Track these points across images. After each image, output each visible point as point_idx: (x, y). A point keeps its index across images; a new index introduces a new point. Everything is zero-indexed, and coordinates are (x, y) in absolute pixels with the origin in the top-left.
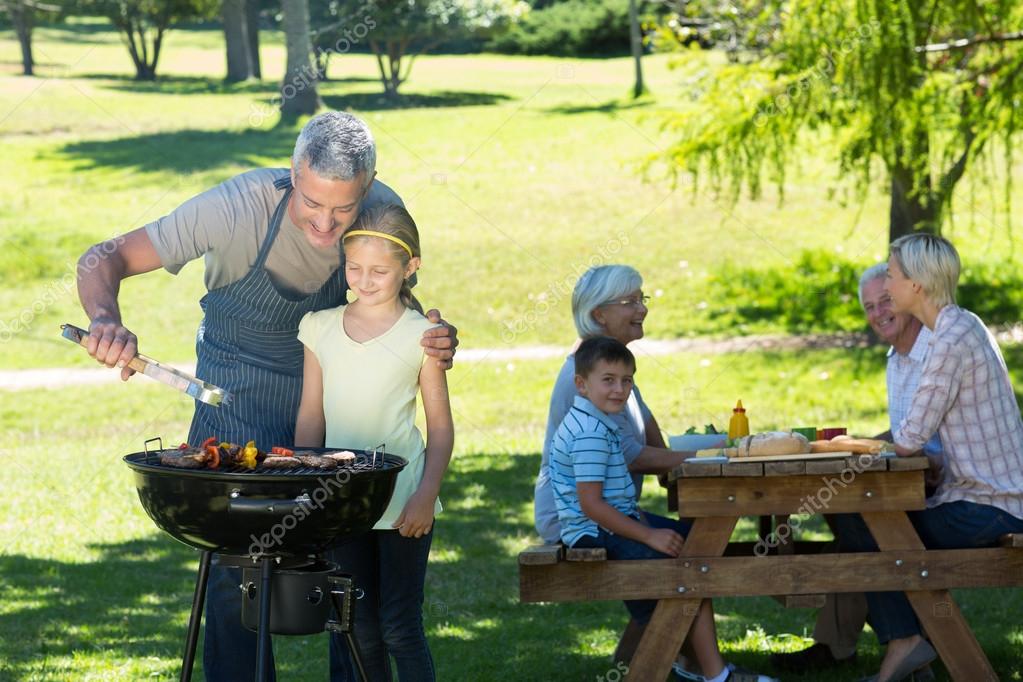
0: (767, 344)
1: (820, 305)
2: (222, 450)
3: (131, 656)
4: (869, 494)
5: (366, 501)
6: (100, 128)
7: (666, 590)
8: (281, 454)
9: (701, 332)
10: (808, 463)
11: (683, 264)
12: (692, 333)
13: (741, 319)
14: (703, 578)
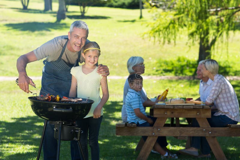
0: (169, 78)
1: (182, 69)
2: (52, 97)
3: (22, 144)
4: (198, 114)
5: (84, 110)
6: (14, 20)
7: (150, 134)
8: (65, 98)
9: (154, 74)
10: (184, 106)
11: (150, 58)
12: (152, 75)
13: (163, 72)
14: (158, 131)
